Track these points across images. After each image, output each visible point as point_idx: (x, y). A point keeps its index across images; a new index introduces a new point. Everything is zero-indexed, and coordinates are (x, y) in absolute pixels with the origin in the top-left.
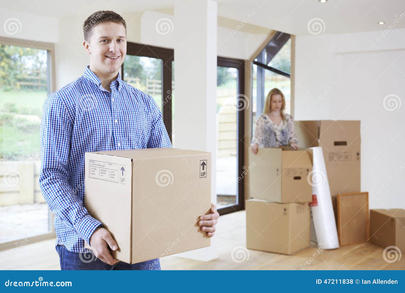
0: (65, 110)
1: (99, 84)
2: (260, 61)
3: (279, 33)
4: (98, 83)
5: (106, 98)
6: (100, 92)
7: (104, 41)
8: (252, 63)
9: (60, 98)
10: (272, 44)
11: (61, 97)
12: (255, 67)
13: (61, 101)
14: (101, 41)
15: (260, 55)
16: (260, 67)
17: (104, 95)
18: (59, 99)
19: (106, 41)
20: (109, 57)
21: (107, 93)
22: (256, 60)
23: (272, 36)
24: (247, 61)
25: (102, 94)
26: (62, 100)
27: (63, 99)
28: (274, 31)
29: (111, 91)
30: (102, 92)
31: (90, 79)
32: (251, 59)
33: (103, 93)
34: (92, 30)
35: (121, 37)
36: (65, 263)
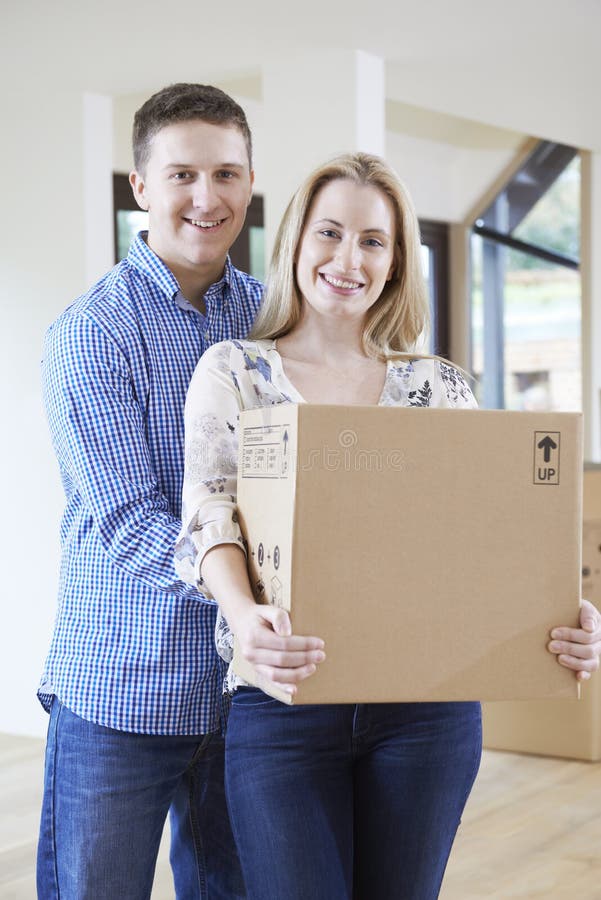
0: (118, 355)
1: (173, 294)
2: (490, 225)
3: (544, 143)
4: (170, 290)
5: (190, 327)
6: (176, 310)
7: (182, 175)
8: (468, 231)
9: (97, 325)
10: (524, 178)
11: (98, 322)
12: (477, 241)
13: (102, 335)
14: (172, 176)
15: (490, 211)
16: (491, 242)
17: (185, 320)
18: (96, 329)
19: (187, 176)
20: (193, 222)
21: (192, 315)
22: (480, 223)
23: (526, 155)
24: (458, 226)
25: (181, 317)
26: (105, 331)
27: (106, 327)
28: (532, 139)
29: (204, 312)
30: (179, 312)
31: (144, 271)
32: (467, 218)
33: (183, 315)
34: (151, 143)
35: (228, 165)
36: (63, 747)
